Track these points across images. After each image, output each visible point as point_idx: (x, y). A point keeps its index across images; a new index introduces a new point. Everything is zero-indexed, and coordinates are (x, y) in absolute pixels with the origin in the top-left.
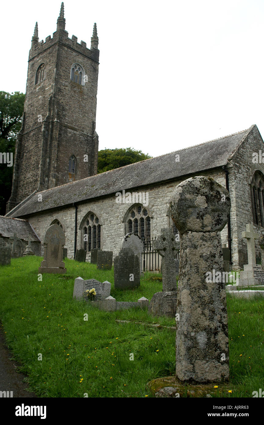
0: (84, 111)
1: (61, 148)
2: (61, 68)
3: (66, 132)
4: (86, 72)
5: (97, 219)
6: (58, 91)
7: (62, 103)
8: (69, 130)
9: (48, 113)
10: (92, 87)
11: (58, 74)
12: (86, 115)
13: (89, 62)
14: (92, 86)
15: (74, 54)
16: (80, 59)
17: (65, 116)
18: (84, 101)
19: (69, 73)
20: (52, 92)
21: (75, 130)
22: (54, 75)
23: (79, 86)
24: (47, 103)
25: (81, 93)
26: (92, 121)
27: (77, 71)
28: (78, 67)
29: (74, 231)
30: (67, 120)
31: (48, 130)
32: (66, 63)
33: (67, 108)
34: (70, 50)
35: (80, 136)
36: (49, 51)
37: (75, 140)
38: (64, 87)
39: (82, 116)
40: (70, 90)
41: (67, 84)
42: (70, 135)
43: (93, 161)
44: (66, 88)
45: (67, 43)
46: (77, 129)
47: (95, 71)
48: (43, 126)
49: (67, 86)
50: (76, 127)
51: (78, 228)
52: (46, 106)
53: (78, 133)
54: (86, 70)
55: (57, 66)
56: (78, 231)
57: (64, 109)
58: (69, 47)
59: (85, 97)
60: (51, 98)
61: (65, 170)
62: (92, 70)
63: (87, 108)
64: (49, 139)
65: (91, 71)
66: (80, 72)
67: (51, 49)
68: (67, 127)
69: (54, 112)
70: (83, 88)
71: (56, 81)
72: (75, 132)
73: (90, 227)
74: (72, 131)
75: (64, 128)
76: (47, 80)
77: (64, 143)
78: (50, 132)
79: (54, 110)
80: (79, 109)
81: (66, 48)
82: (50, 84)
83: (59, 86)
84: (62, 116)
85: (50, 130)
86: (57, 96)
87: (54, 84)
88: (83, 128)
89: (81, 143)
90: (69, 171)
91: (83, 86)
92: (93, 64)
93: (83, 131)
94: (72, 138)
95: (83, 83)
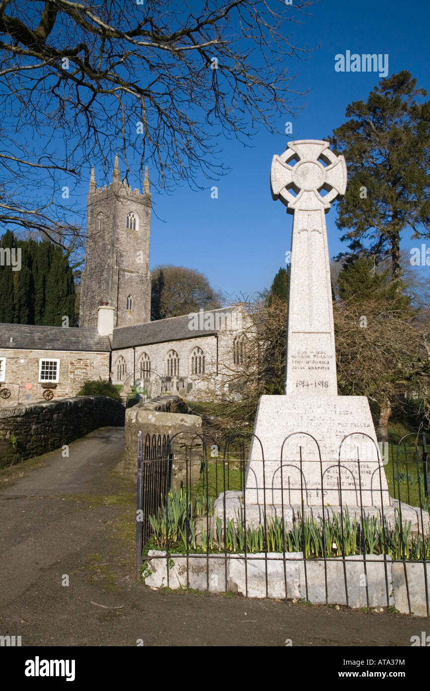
1: (120, 290)
2: (118, 218)
3: (124, 276)
4: (139, 218)
6: (116, 240)
7: (120, 250)
8: (126, 273)
10: (146, 231)
12: (140, 258)
13: (143, 207)
14: (145, 229)
15: (129, 203)
16: (134, 207)
17: (122, 261)
18: (139, 245)
19: (125, 222)
21: (132, 272)
22: (112, 226)
23: (134, 232)
25: (137, 238)
26: (146, 262)
27: (131, 218)
28: (132, 214)
32: (122, 214)
33: (124, 254)
34: (125, 201)
35: (136, 278)
37: (132, 282)
38: (121, 235)
40: (126, 237)
41: (123, 232)
42: (127, 277)
43: (147, 298)
44: (123, 236)
45: (122, 194)
47: (148, 214)
48: (105, 273)
49: (123, 234)
50: (133, 270)
53: (134, 275)
54: (139, 216)
57: (121, 256)
58: (124, 198)
59: (140, 241)
61: (124, 308)
62: (145, 215)
64: (110, 283)
66: (134, 218)
68: (124, 270)
69: (113, 259)
72: (132, 274)
73: (144, 362)
74: (129, 274)
75: (122, 272)
76: (106, 229)
77: (122, 286)
79: (113, 257)
80: (134, 253)
81: (121, 200)
82: (109, 234)
83: (117, 236)
84: (120, 262)
85: (111, 276)
86: (116, 245)
88: (138, 269)
89: (137, 283)
90: (128, 308)
91: (137, 232)
92: (146, 209)
93: (138, 273)
94: (129, 280)
95: (137, 228)
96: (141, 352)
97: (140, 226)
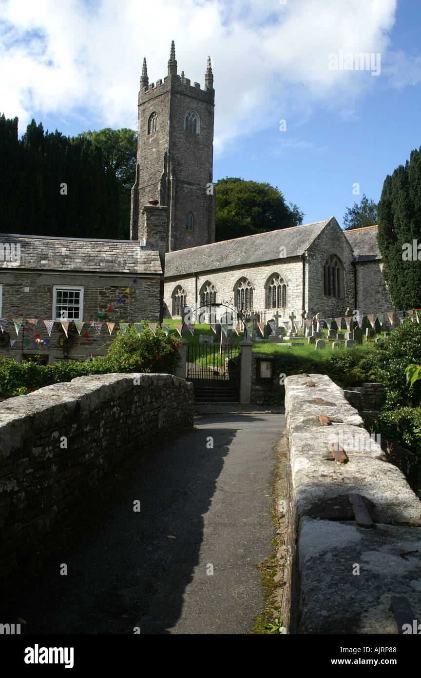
0: (200, 162)
2: (174, 119)
3: (182, 188)
4: (200, 118)
5: (213, 287)
6: (173, 144)
7: (177, 157)
8: (185, 185)
9: (163, 170)
10: (208, 134)
11: (172, 126)
12: (202, 166)
13: (204, 105)
14: (208, 132)
15: (188, 100)
16: (194, 104)
17: (180, 171)
18: (200, 152)
19: (183, 123)
20: (166, 147)
22: (168, 129)
23: (195, 136)
24: (162, 159)
25: (197, 143)
26: (208, 172)
27: (191, 118)
28: (192, 114)
29: (195, 296)
30: (183, 176)
31: (164, 189)
32: (180, 112)
33: (183, 162)
34: (182, 97)
35: (197, 191)
36: (161, 98)
37: (192, 196)
38: (178, 140)
39: (197, 169)
40: (185, 142)
41: (181, 135)
42: (186, 191)
43: (211, 216)
44: (181, 140)
45: (180, 89)
46: (193, 183)
47: (211, 114)
48: (160, 185)
49: (181, 138)
50: (193, 182)
51: (198, 293)
52: (161, 161)
53: (194, 187)
54: (200, 116)
55: (171, 118)
56: (199, 296)
57: (179, 164)
58: (182, 93)
59: (201, 146)
60: (166, 153)
61: (183, 228)
62: (207, 114)
63: (203, 159)
64: (166, 197)
65: (206, 116)
66: (194, 119)
67: (163, 96)
68: (183, 182)
69: (169, 169)
70: (198, 137)
71: (171, 134)
72: (192, 187)
73: (207, 293)
74: (189, 186)
75: (180, 185)
76: (161, 133)
77: (180, 200)
78: (167, 191)
79: (169, 167)
80: (195, 161)
81: (179, 96)
82: (165, 138)
83: (174, 140)
84: (177, 172)
85: (166, 189)
86: (172, 152)
87: (168, 138)
89: (198, 197)
90: (187, 228)
91: (198, 135)
92: (208, 108)
93: (200, 185)
94: (189, 194)
95: (198, 131)
96: (205, 281)
97: (202, 128)
